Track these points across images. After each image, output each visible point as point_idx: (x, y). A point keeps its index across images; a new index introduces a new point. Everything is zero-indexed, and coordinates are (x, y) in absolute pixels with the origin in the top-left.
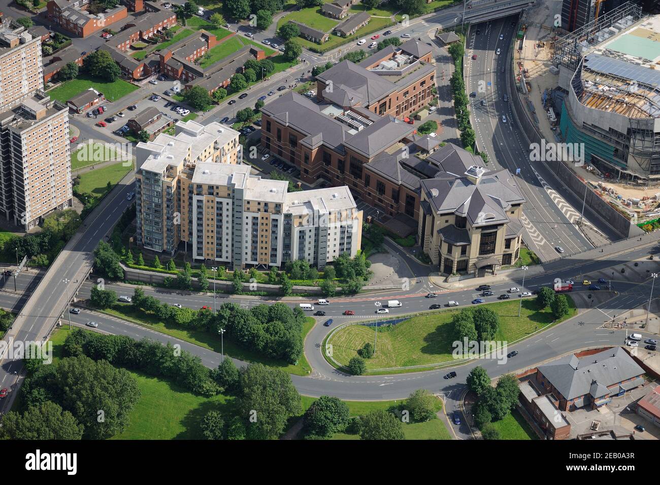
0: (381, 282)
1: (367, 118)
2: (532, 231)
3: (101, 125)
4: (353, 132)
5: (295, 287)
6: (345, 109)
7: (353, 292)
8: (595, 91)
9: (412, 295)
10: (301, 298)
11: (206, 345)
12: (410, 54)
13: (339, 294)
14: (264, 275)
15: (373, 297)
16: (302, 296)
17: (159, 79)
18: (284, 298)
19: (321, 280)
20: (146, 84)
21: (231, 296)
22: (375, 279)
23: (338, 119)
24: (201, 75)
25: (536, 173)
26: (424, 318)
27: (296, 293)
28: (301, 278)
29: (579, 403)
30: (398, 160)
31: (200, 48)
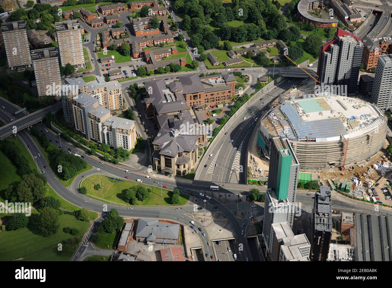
0: (128, 163)
1: (176, 98)
2: (212, 166)
3: (103, 70)
4: (165, 102)
5: (96, 153)
6: (172, 92)
7: (114, 163)
8: (271, 118)
9: (134, 173)
10: (97, 158)
11: (49, 161)
12: (224, 80)
13: (110, 161)
14: (94, 145)
15: (121, 167)
16: (98, 157)
17: (141, 60)
18: (92, 156)
19: (108, 154)
20: (135, 61)
21: (77, 148)
22: (128, 161)
23: (165, 95)
24: (152, 63)
25: (241, 145)
26: (129, 183)
27: (96, 155)
28: (101, 150)
29: (142, 240)
30: (168, 118)
31: (166, 53)
